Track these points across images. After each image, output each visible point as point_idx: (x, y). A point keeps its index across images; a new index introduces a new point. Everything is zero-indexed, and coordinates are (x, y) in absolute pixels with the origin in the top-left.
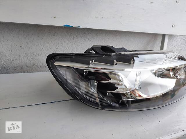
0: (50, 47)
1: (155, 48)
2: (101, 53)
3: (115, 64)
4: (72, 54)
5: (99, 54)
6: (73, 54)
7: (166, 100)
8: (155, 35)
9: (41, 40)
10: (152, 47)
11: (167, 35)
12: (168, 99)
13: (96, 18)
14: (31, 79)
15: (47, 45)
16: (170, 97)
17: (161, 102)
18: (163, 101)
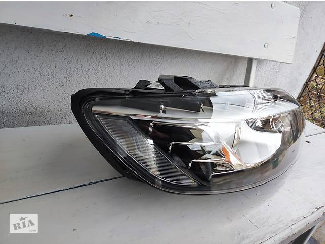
0: (52, 75)
1: (234, 80)
2: (176, 90)
3: (201, 110)
4: (123, 92)
5: (173, 91)
6: (126, 90)
7: (266, 171)
8: (235, 59)
9: (34, 60)
10: (229, 79)
11: (256, 59)
12: (269, 169)
13: (148, 23)
14: (24, 140)
15: (47, 71)
16: (271, 166)
17: (258, 176)
18: (262, 174)
